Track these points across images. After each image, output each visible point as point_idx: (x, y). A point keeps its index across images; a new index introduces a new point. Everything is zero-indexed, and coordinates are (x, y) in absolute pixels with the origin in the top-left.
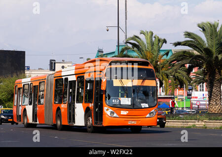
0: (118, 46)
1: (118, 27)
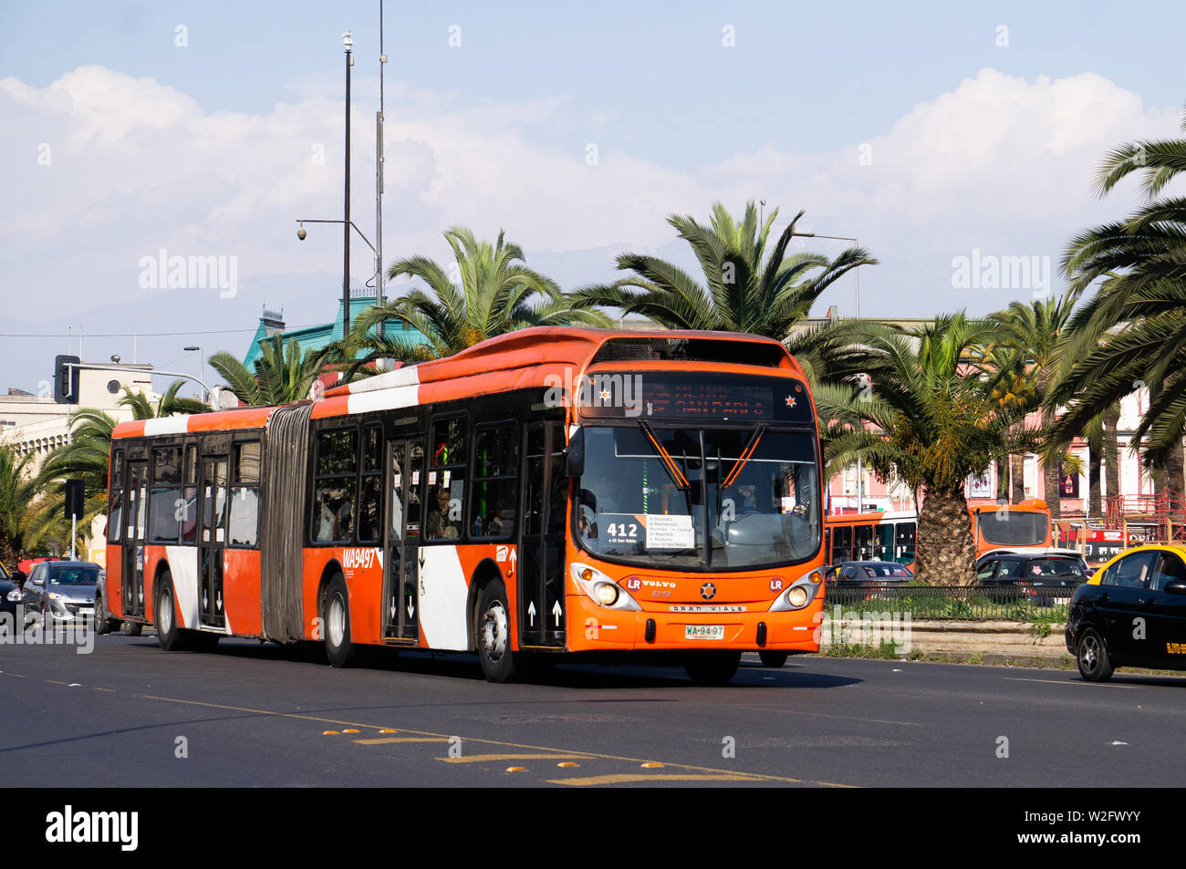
0: (347, 301)
1: (347, 223)
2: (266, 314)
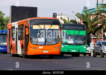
0: (97, 4)
2: (84, 7)
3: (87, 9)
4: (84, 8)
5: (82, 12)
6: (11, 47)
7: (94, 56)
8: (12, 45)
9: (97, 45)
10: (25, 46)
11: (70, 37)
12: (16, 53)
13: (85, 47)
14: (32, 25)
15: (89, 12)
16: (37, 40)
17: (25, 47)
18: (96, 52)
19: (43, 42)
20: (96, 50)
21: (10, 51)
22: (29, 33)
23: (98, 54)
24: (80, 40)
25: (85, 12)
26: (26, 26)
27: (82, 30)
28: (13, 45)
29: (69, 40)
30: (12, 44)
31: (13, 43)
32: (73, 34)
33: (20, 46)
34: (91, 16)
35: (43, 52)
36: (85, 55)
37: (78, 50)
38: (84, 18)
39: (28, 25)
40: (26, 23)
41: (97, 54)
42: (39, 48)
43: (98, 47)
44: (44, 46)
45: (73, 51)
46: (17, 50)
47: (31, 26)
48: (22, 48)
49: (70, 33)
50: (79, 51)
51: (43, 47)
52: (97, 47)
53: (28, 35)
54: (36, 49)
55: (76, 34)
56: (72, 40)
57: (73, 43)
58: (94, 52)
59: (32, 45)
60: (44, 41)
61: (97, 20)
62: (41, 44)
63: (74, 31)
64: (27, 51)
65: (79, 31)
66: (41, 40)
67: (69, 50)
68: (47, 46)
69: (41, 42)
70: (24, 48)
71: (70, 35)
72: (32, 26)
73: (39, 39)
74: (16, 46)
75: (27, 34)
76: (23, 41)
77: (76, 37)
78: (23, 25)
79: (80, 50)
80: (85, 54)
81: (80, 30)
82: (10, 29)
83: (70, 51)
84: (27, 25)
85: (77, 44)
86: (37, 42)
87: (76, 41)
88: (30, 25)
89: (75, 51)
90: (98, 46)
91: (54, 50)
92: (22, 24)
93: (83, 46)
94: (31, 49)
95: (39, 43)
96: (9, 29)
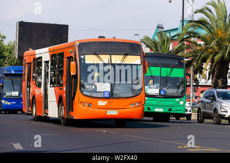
2: (158, 25)
3: (163, 30)
4: (158, 27)
5: (154, 35)
6: (33, 101)
7: (200, 121)
8: (34, 97)
9: (206, 98)
10: (67, 100)
11: (151, 82)
12: (44, 115)
13: (182, 103)
14: (83, 55)
15: (166, 35)
16: (93, 87)
17: (67, 102)
18: (204, 113)
19: (106, 92)
20: (205, 108)
21: (30, 110)
22: (77, 71)
23: (208, 116)
24: (172, 87)
25: (159, 35)
26: (72, 57)
27: (176, 67)
28: (37, 96)
29: (150, 88)
30: (35, 94)
31: (37, 93)
32: (159, 75)
33: (55, 100)
34: (171, 44)
35: (106, 112)
36: (178, 119)
37: (168, 108)
38: (156, 47)
39: (75, 56)
40: (70, 51)
41: (206, 116)
42: (99, 104)
43: (208, 103)
44: (109, 100)
45: (157, 110)
46: (46, 107)
47: (82, 57)
48: (60, 105)
49: (153, 73)
50: (170, 110)
51: (106, 102)
52: (205, 102)
53: (75, 77)
54: (92, 106)
55: (164, 75)
56: (157, 88)
57: (159, 92)
58: (198, 112)
59: (83, 99)
60: (109, 89)
61: (182, 50)
62: (103, 96)
63: (159, 68)
64: (72, 111)
65: (170, 68)
66: (103, 87)
67: (149, 109)
68: (115, 100)
69: (102, 91)
70: (65, 104)
71: (152, 77)
72: (84, 57)
73: (98, 84)
74: (43, 99)
75: (72, 74)
76: (62, 89)
77: (164, 81)
78: (62, 55)
79: (173, 108)
80: (178, 116)
81: (173, 68)
82: (31, 63)
83: (152, 110)
84: (73, 55)
85: (166, 97)
86: (95, 91)
87: (164, 89)
88: (80, 55)
89: (161, 110)
90: (207, 101)
91: (131, 109)
92: (60, 52)
93: (178, 100)
94: (81, 106)
95: (99, 93)
96: (28, 64)
